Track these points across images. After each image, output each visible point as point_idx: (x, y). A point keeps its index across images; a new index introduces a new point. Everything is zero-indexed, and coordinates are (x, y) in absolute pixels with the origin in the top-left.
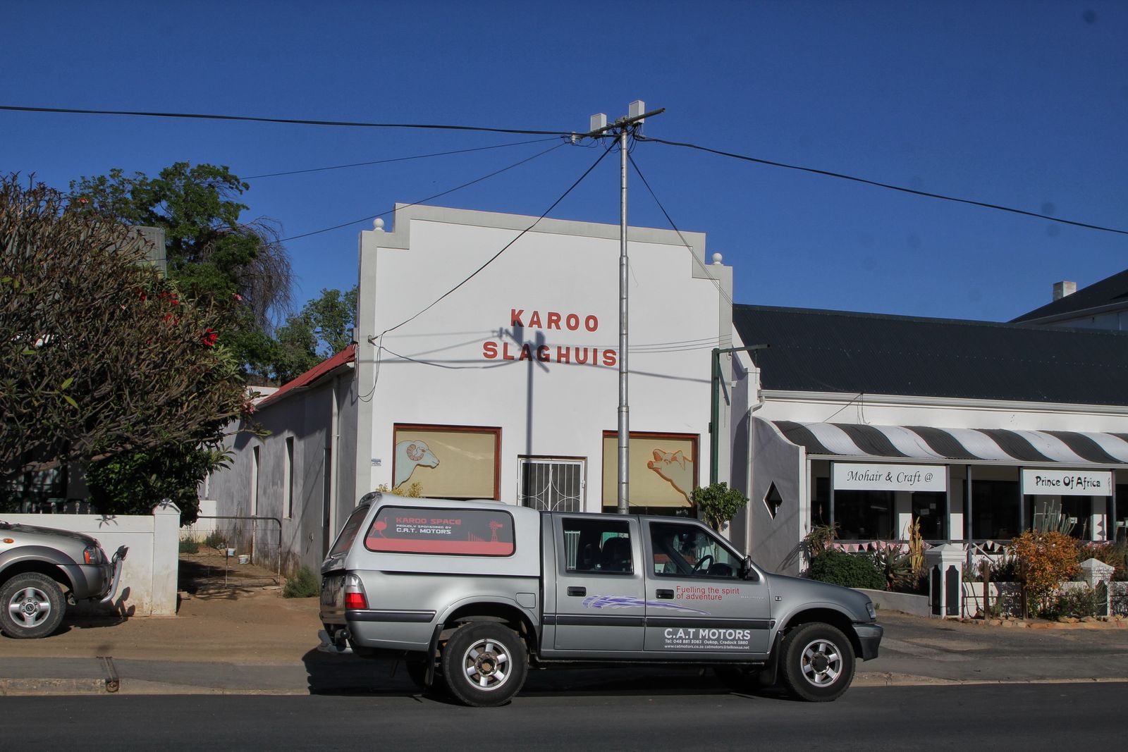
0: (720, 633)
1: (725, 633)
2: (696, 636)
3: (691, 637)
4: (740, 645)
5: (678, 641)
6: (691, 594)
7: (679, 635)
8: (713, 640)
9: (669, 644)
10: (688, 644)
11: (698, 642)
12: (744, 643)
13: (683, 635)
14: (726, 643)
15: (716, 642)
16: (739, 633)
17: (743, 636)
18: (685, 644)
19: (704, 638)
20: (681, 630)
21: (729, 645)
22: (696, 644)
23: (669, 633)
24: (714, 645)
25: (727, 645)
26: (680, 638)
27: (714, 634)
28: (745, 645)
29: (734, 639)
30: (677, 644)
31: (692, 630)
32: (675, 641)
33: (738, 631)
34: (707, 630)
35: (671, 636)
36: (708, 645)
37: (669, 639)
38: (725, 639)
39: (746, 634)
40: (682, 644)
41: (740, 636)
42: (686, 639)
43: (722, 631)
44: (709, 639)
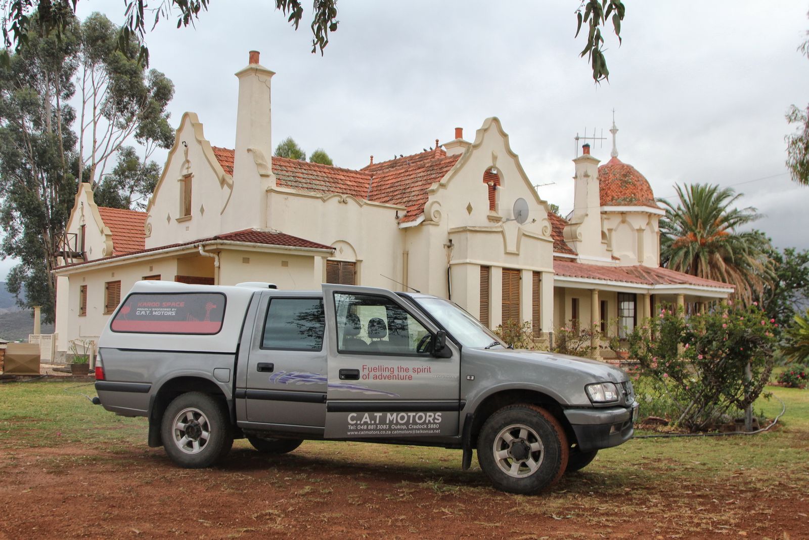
0: (409, 417)
1: (414, 417)
2: (383, 421)
3: (377, 422)
4: (431, 429)
5: (362, 427)
6: (378, 373)
7: (364, 420)
8: (401, 424)
9: (353, 430)
10: (374, 430)
11: (385, 426)
12: (435, 426)
13: (368, 420)
14: (415, 427)
15: (404, 427)
16: (429, 416)
17: (434, 419)
18: (371, 430)
19: (391, 422)
20: (366, 415)
21: (419, 429)
22: (383, 430)
23: (352, 419)
24: (402, 430)
25: (416, 429)
26: (366, 423)
27: (403, 418)
28: (436, 429)
29: (424, 423)
30: (361, 430)
31: (378, 415)
32: (359, 427)
33: (428, 414)
34: (395, 414)
35: (355, 422)
36: (395, 430)
37: (352, 425)
38: (415, 423)
39: (436, 417)
40: (367, 430)
41: (431, 419)
42: (371, 424)
43: (412, 414)
44: (397, 423)
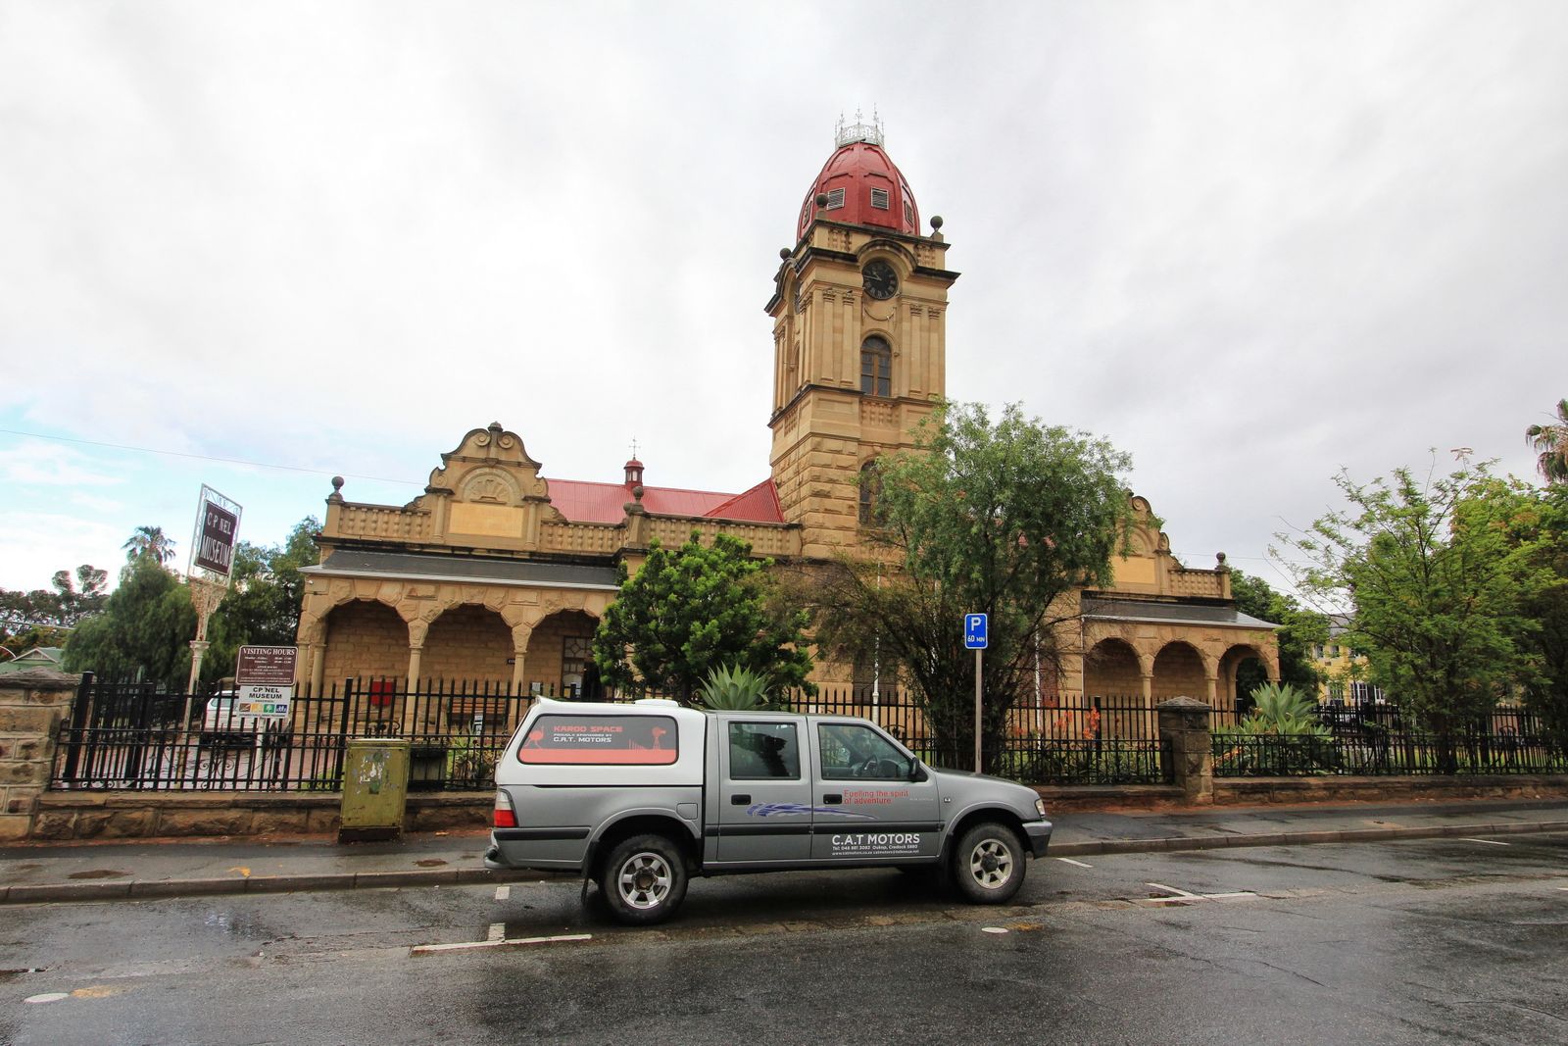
0: (889, 838)
1: (894, 838)
2: (864, 842)
3: (860, 843)
4: (909, 849)
5: (846, 848)
6: (859, 798)
7: (847, 841)
8: (881, 845)
9: (837, 851)
10: (856, 851)
11: (866, 848)
12: (914, 846)
13: (851, 841)
14: (895, 847)
15: (885, 848)
16: (908, 837)
17: (913, 839)
18: (854, 851)
19: (872, 843)
20: (849, 836)
21: (898, 850)
22: (865, 850)
23: (837, 840)
24: (882, 850)
25: (895, 849)
26: (849, 844)
27: (883, 839)
28: (915, 849)
29: (903, 843)
30: (845, 851)
31: (860, 836)
32: (843, 848)
33: (907, 835)
34: (876, 836)
35: (839, 843)
36: (876, 850)
37: (836, 846)
38: (894, 843)
39: (915, 837)
40: (851, 850)
41: (909, 840)
42: (854, 845)
43: (891, 836)
44: (878, 844)
